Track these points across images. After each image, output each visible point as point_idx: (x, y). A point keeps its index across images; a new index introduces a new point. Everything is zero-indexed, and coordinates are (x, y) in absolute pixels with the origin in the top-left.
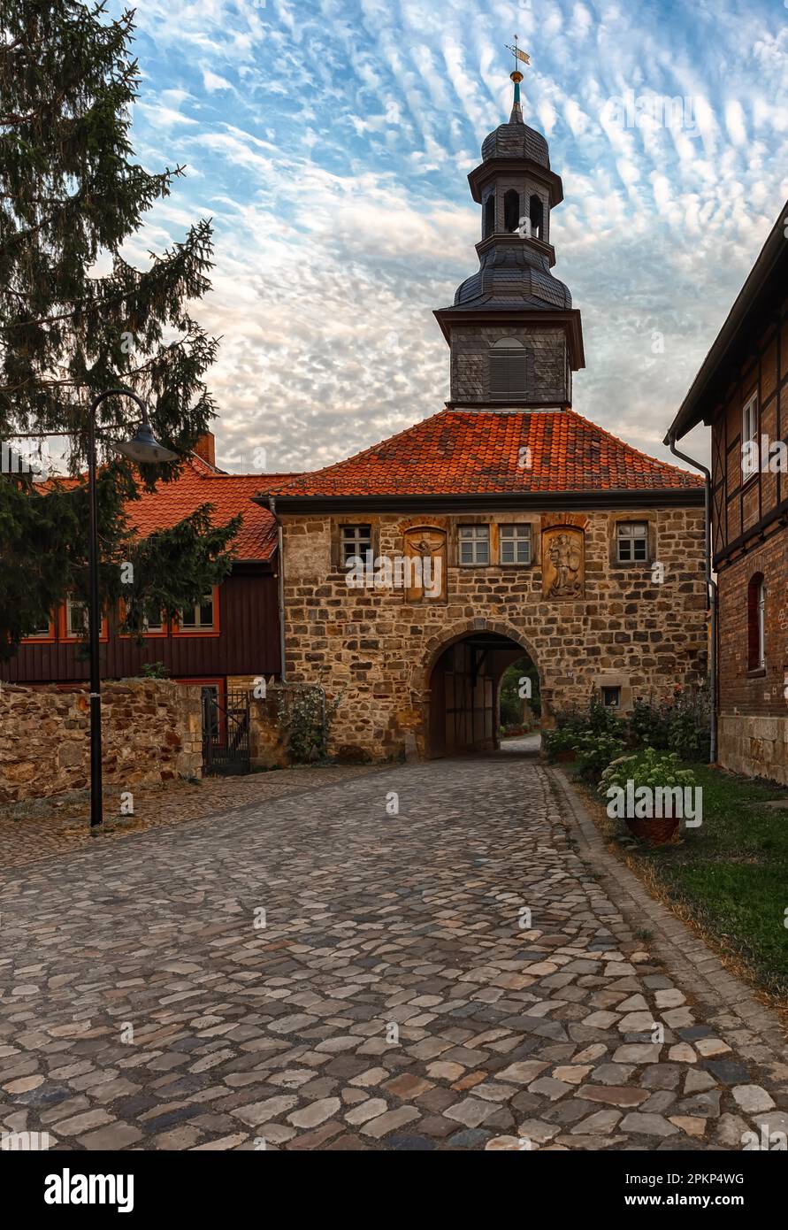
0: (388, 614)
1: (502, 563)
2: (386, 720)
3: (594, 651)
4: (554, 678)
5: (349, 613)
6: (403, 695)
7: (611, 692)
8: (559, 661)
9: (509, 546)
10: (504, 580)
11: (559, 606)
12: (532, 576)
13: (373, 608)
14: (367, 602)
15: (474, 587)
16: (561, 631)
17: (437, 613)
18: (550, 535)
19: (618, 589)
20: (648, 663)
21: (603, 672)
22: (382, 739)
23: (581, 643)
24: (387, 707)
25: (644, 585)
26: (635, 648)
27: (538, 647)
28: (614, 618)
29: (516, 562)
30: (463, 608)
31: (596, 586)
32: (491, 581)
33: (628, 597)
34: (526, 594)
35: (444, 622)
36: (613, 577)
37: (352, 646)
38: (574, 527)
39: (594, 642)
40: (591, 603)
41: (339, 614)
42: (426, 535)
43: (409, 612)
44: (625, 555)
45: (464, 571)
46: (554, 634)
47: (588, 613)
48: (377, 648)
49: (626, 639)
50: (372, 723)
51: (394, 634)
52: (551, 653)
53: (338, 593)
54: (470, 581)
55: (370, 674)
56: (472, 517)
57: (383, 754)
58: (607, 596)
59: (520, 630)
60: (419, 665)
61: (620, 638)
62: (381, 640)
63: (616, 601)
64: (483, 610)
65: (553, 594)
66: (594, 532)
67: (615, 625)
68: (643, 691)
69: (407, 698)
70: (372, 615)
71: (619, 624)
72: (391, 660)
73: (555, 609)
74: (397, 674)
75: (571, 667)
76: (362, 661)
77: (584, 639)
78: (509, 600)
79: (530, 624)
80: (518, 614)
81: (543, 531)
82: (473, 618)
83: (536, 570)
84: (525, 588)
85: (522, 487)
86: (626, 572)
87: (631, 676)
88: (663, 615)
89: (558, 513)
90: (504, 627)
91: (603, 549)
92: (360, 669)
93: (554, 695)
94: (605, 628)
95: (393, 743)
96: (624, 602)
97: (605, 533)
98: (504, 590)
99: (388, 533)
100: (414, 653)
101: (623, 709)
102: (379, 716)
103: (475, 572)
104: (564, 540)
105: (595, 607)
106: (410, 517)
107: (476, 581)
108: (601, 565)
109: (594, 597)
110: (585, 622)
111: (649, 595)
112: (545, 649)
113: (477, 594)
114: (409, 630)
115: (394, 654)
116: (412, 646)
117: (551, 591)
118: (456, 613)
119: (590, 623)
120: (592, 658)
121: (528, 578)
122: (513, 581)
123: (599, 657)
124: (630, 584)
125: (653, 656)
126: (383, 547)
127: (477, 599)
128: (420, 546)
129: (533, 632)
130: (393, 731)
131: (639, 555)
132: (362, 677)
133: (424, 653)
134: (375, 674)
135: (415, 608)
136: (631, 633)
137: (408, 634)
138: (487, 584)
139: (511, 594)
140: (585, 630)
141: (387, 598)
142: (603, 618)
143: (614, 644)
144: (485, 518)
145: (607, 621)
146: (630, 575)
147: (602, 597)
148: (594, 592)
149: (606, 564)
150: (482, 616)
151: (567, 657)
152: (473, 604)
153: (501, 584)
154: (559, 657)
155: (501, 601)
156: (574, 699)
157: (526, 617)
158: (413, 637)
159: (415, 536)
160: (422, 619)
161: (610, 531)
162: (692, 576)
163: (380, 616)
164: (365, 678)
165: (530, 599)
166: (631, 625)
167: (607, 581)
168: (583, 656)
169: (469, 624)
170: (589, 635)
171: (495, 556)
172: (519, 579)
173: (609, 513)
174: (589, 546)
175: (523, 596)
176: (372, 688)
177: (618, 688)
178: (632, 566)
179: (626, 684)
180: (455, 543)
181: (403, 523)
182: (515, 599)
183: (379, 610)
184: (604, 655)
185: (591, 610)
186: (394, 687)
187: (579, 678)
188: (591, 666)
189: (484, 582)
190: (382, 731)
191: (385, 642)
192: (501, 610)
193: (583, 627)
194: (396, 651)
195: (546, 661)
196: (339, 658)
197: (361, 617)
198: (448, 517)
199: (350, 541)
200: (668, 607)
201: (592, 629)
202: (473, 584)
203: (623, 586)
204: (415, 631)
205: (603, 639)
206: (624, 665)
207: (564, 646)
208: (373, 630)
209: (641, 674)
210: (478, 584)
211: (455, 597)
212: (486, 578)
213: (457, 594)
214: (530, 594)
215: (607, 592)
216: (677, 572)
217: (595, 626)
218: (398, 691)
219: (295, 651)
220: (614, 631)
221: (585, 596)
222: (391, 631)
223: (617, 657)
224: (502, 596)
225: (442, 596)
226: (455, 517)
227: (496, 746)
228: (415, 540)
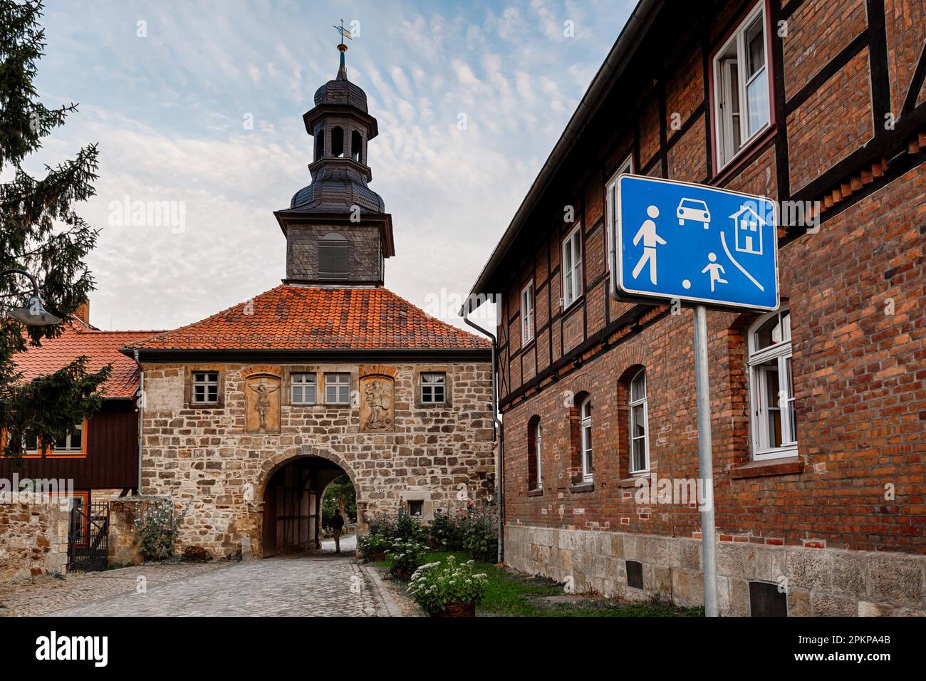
0: (230, 442)
1: (327, 403)
2: (226, 526)
3: (401, 473)
4: (368, 493)
5: (198, 441)
6: (241, 506)
7: (416, 505)
8: (373, 480)
9: (332, 390)
10: (328, 416)
11: (373, 437)
12: (351, 413)
13: (218, 436)
14: (213, 432)
15: (303, 421)
16: (374, 456)
17: (272, 441)
18: (367, 381)
19: (421, 425)
20: (446, 482)
21: (409, 489)
22: (223, 541)
23: (391, 466)
24: (227, 516)
25: (442, 421)
26: (436, 470)
27: (355, 468)
28: (418, 446)
29: (338, 402)
30: (294, 437)
31: (404, 422)
32: (317, 416)
33: (430, 430)
34: (346, 427)
35: (277, 448)
36: (417, 415)
37: (199, 466)
38: (386, 375)
39: (402, 465)
40: (399, 434)
41: (189, 441)
42: (264, 380)
43: (248, 440)
44: (427, 398)
45: (295, 408)
46: (369, 459)
47: (397, 443)
48: (220, 468)
49: (428, 463)
50: (214, 529)
51: (235, 457)
52: (366, 473)
53: (188, 424)
54: (300, 417)
55: (213, 489)
56: (303, 367)
57: (223, 553)
58: (412, 430)
59: (340, 455)
60: (255, 482)
61: (423, 462)
62: (224, 462)
63: (420, 433)
64: (310, 439)
65: (369, 427)
66: (402, 380)
67: (419, 452)
68: (442, 504)
69: (244, 508)
70: (217, 442)
71: (423, 452)
72: (232, 478)
73: (369, 439)
74: (237, 489)
75: (382, 485)
76: (208, 478)
77: (394, 463)
78: (331, 431)
79: (349, 450)
80: (339, 442)
81: (360, 378)
82: (301, 445)
83: (355, 408)
84: (345, 423)
85: (344, 345)
86: (428, 411)
87: (432, 492)
88: (458, 445)
89: (373, 365)
90: (327, 452)
91: (409, 393)
92: (206, 484)
93: (368, 507)
94: (410, 454)
95: (231, 544)
96: (426, 435)
97: (411, 381)
98: (328, 423)
99: (233, 378)
100: (251, 473)
101: (425, 518)
102: (221, 522)
103: (304, 409)
104: (377, 385)
105: (403, 438)
106: (251, 366)
107: (305, 417)
108: (408, 405)
109: (402, 430)
110: (394, 449)
111: (446, 429)
112: (361, 470)
113: (305, 426)
114: (248, 454)
115: (235, 473)
116: (250, 467)
117: (367, 424)
118: (287, 441)
119: (398, 450)
120: (400, 478)
121: (348, 414)
122: (335, 416)
123: (406, 477)
124: (431, 420)
125: (450, 477)
126: (228, 389)
127: (305, 430)
128: (259, 389)
129: (351, 457)
130: (231, 535)
131: (439, 398)
132: (206, 491)
133: (260, 472)
134: (218, 489)
135: (253, 437)
136: (432, 458)
137: (246, 457)
138: (314, 419)
139: (333, 427)
140: (394, 455)
141: (230, 428)
142: (409, 446)
143: (418, 467)
144: (313, 368)
145: (413, 449)
146: (431, 414)
147: (408, 430)
148: (401, 426)
149: (412, 405)
150: (309, 443)
151: (379, 476)
152: (301, 434)
153: (325, 419)
154: (372, 476)
155: (325, 432)
156: (384, 510)
157: (346, 445)
158: (251, 459)
159: (255, 381)
160: (259, 445)
161: (415, 379)
162: (481, 415)
163: (223, 443)
164: (209, 492)
165: (349, 431)
166: (432, 452)
167: (412, 418)
168: (393, 476)
169: (298, 449)
170: (397, 459)
171: (321, 397)
172: (340, 415)
173: (414, 365)
174: (398, 390)
175: (344, 429)
176: (215, 500)
177: (421, 502)
178: (433, 406)
179: (427, 499)
180: (288, 387)
181: (245, 371)
182: (337, 431)
183: (222, 438)
184: (409, 475)
185: (399, 440)
186: (234, 499)
187: (389, 493)
188: (399, 484)
189: (311, 417)
190: (222, 535)
191: (227, 463)
192: (325, 440)
193: (392, 453)
194: (236, 471)
195: (362, 480)
196: (187, 476)
197: (208, 443)
198: (282, 367)
199: (200, 384)
200: (462, 439)
201: (400, 455)
202: (302, 418)
203: (425, 422)
204: (252, 455)
205: (409, 463)
206: (427, 484)
207: (376, 468)
208: (217, 454)
209: (440, 490)
210: (307, 419)
211: (287, 429)
212: (313, 414)
213: (289, 426)
214: (349, 427)
215: (412, 426)
216: (469, 412)
217: (403, 452)
218: (237, 502)
219: (151, 469)
220: (418, 457)
221: (395, 429)
222: (232, 455)
223: (421, 477)
224: (327, 429)
225: (276, 428)
226: (288, 366)
227: (318, 546)
228: (255, 384)
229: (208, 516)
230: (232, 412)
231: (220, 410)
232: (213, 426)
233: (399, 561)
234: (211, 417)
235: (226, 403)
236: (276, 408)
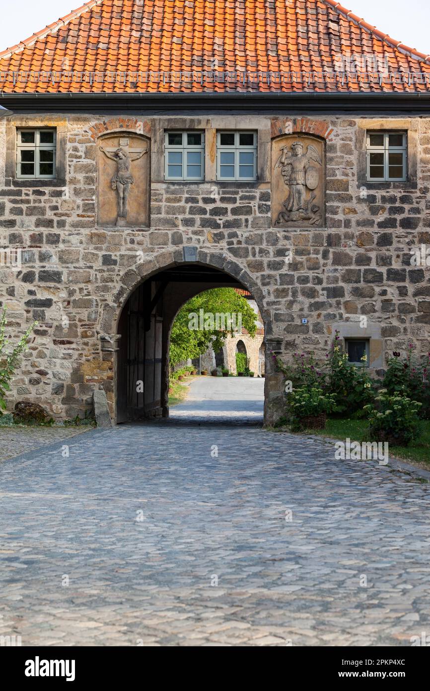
0: (74, 239)
1: (221, 179)
2: (69, 372)
3: (336, 293)
4: (283, 325)
5: (26, 237)
6: (91, 341)
7: (357, 345)
8: (291, 303)
9: (228, 158)
10: (223, 200)
11: (291, 234)
12: (258, 195)
13: (55, 230)
14: (49, 223)
15: (184, 208)
16: (294, 266)
17: (137, 239)
18: (282, 144)
19: (367, 215)
20: (406, 309)
21: (347, 320)
22: (63, 395)
23: (320, 281)
24: (70, 356)
25: (401, 210)
26: (389, 290)
27: (264, 284)
28: (361, 251)
29: (237, 177)
30: (170, 233)
31: (340, 210)
32: (207, 201)
33: (381, 225)
34: (250, 218)
35: (144, 251)
36: (362, 199)
37: (28, 278)
38: (313, 135)
39: (336, 280)
40: (333, 231)
41: (14, 238)
42: (124, 141)
43: (101, 238)
44: (377, 172)
45: (172, 187)
46: (285, 270)
47: (330, 244)
48: (59, 281)
49: (378, 278)
50: (50, 376)
51: (81, 264)
52: (281, 293)
53: (12, 211)
54: (179, 200)
55: (49, 313)
56: (184, 121)
57: (63, 414)
58: (353, 224)
59: (241, 263)
60: (111, 304)
61: (370, 277)
62: (65, 272)
63: (364, 229)
64: (194, 237)
65: (285, 217)
66: (338, 142)
67: (363, 260)
68: (399, 345)
69: (95, 345)
70: (54, 240)
71: (369, 259)
72: (77, 296)
73: (286, 238)
74: (84, 314)
75: (306, 312)
76: (41, 295)
77: (324, 277)
78: (228, 225)
79: (254, 255)
80: (239, 242)
81: (273, 139)
82: (181, 246)
83: (263, 188)
84: (249, 211)
85: (247, 85)
86: (379, 194)
87: (383, 325)
89: (293, 117)
90: (221, 258)
91: (349, 163)
92: (38, 306)
93: (283, 347)
94: (350, 264)
95: (77, 401)
96: (375, 231)
97: (352, 144)
98: (222, 212)
99: (77, 138)
100: (106, 289)
101: (374, 367)
102: (60, 365)
103: (186, 189)
104: (300, 151)
105: (338, 237)
106: (106, 118)
107: (188, 200)
108: (347, 182)
109: (337, 224)
110: (325, 255)
111: (407, 224)
112: (272, 288)
113: (188, 216)
114: (100, 260)
115: (81, 289)
116: (105, 280)
117: (282, 214)
118: (161, 240)
119: (331, 256)
120: (333, 301)
121: (253, 198)
122: (234, 201)
123: (342, 300)
124: (383, 208)
125: (412, 301)
126: (71, 156)
127: (188, 222)
128: (117, 155)
129: (258, 266)
130: (76, 386)
131: (395, 172)
132: (39, 317)
133: (118, 288)
134: (58, 315)
135: (108, 232)
136: (383, 270)
137: (98, 264)
138: (201, 204)
139: (230, 217)
140: (325, 265)
141: (74, 218)
142: (347, 250)
143: (362, 285)
144: (199, 122)
145: (354, 255)
146: (383, 198)
147: (347, 224)
148: (336, 217)
149: (353, 182)
150: (194, 244)
151: (300, 298)
152: (182, 228)
153: (219, 204)
154: (290, 298)
155: (217, 226)
156: (309, 353)
157: (250, 247)
158: (105, 268)
159: (110, 142)
160: (117, 245)
161: (359, 141)
163: (64, 241)
164: (43, 318)
165: (255, 225)
166: (384, 261)
167: (354, 204)
168: (322, 298)
169: (177, 253)
170: (329, 271)
171: (213, 170)
172: (241, 198)
173: (356, 119)
174: (331, 159)
175: (247, 221)
176: (51, 331)
177: (367, 340)
178: (386, 186)
179: (376, 336)
180: (161, 152)
181: (96, 127)
182: (236, 224)
183: (62, 233)
184: (348, 297)
185: (332, 241)
186: (80, 330)
187: (316, 325)
188: (331, 311)
189: (197, 202)
190: (62, 386)
191: (70, 274)
192: (218, 237)
193: (322, 261)
194: (82, 285)
195: (274, 303)
196: (11, 292)
197: (41, 241)
198: (154, 120)
199: (28, 147)
201: (334, 263)
202: (182, 203)
203: (374, 211)
204: (107, 260)
205: (348, 277)
206: (375, 311)
207: (297, 285)
208: (55, 259)
209: (396, 323)
210: (190, 204)
211: (160, 220)
212: (200, 197)
213: (163, 216)
214: (255, 218)
215: (354, 218)
217: (339, 259)
218: (84, 335)
220: (363, 268)
221: (325, 223)
222: (78, 260)
223: (366, 301)
224: (220, 220)
225: (142, 218)
226: (163, 120)
227: (166, 411)
228: (110, 147)
229: (41, 355)
230: (77, 192)
231: (58, 189)
232: (49, 215)
233: (382, 420)
234: (46, 201)
235: (68, 177)
236: (143, 186)
